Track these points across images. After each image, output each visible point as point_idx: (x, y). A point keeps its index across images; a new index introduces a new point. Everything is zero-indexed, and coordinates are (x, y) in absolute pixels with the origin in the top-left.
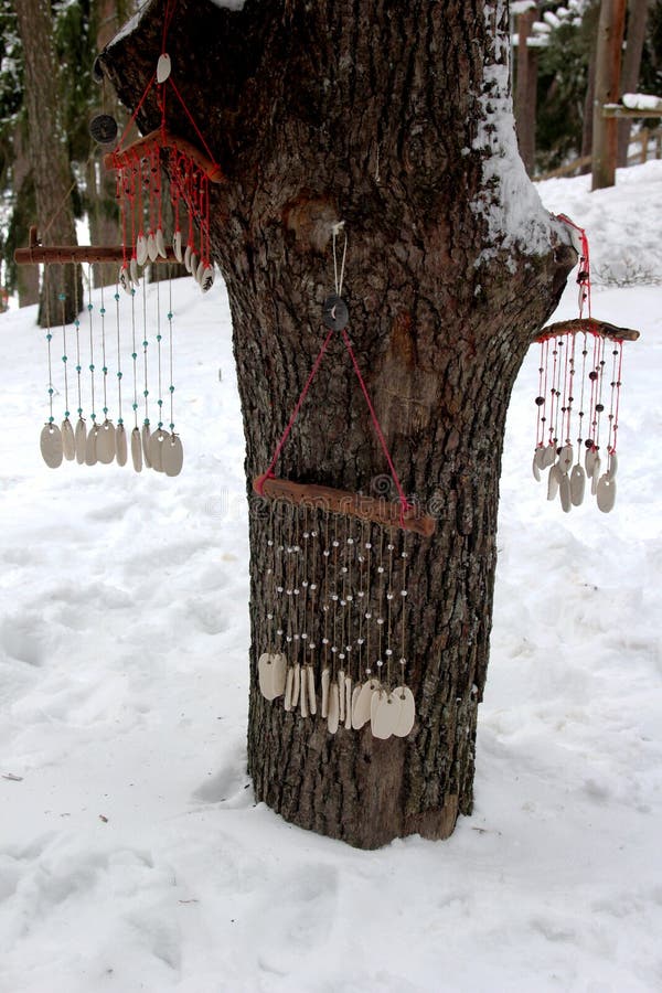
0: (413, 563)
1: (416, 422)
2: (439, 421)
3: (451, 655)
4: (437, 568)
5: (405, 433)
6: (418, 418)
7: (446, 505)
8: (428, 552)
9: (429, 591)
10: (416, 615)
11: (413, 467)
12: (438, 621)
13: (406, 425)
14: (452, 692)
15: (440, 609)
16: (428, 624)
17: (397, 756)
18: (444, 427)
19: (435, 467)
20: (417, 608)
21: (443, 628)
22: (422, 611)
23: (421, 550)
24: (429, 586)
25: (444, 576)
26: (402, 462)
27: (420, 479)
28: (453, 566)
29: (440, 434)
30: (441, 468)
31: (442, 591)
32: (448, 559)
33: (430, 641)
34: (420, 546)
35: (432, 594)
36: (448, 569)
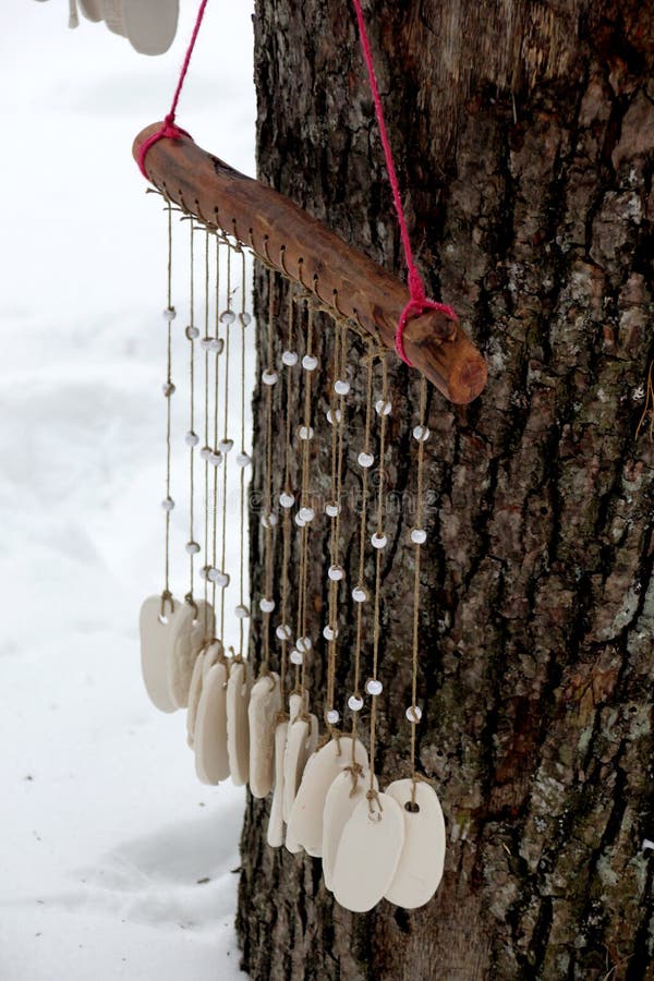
0: (508, 455)
1: (534, 57)
2: (594, 67)
3: (623, 724)
4: (579, 482)
5: (502, 82)
6: (542, 44)
7: (613, 311)
8: (555, 433)
9: (554, 540)
10: (516, 596)
11: (511, 186)
12: (579, 623)
13: (505, 60)
14: (627, 823)
15: (586, 595)
16: (550, 625)
17: (475, 938)
18: (607, 88)
19: (578, 201)
20: (517, 577)
21: (598, 646)
22: (531, 589)
23: (534, 423)
24: (557, 527)
25: (604, 508)
26: (480, 166)
27: (528, 227)
28: (631, 487)
29: (594, 104)
30: (596, 207)
31: (595, 549)
32: (619, 464)
33: (554, 674)
34: (528, 412)
35: (563, 552)
36: (617, 491)
